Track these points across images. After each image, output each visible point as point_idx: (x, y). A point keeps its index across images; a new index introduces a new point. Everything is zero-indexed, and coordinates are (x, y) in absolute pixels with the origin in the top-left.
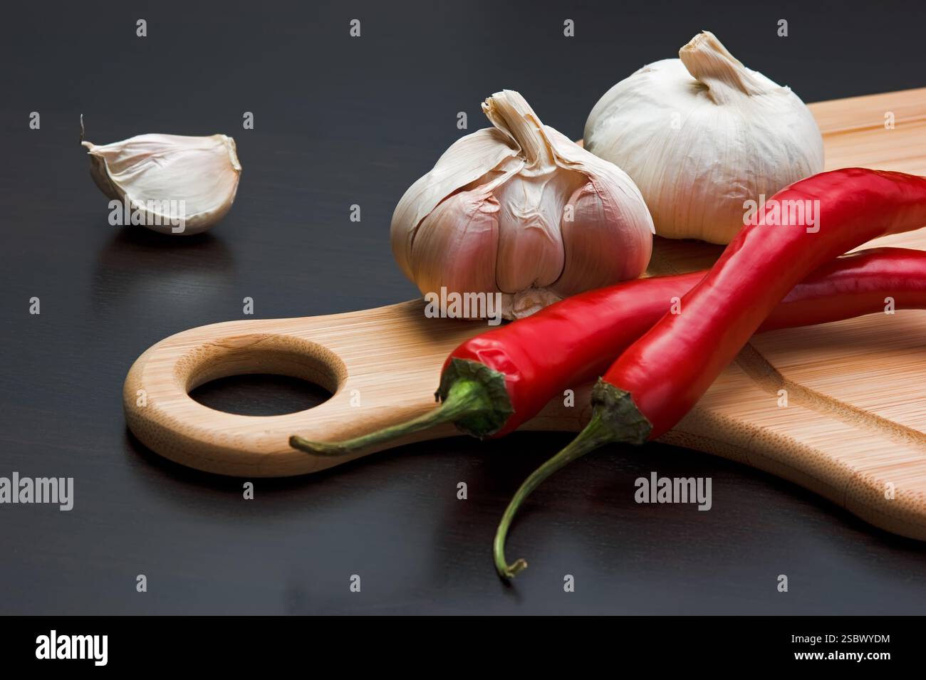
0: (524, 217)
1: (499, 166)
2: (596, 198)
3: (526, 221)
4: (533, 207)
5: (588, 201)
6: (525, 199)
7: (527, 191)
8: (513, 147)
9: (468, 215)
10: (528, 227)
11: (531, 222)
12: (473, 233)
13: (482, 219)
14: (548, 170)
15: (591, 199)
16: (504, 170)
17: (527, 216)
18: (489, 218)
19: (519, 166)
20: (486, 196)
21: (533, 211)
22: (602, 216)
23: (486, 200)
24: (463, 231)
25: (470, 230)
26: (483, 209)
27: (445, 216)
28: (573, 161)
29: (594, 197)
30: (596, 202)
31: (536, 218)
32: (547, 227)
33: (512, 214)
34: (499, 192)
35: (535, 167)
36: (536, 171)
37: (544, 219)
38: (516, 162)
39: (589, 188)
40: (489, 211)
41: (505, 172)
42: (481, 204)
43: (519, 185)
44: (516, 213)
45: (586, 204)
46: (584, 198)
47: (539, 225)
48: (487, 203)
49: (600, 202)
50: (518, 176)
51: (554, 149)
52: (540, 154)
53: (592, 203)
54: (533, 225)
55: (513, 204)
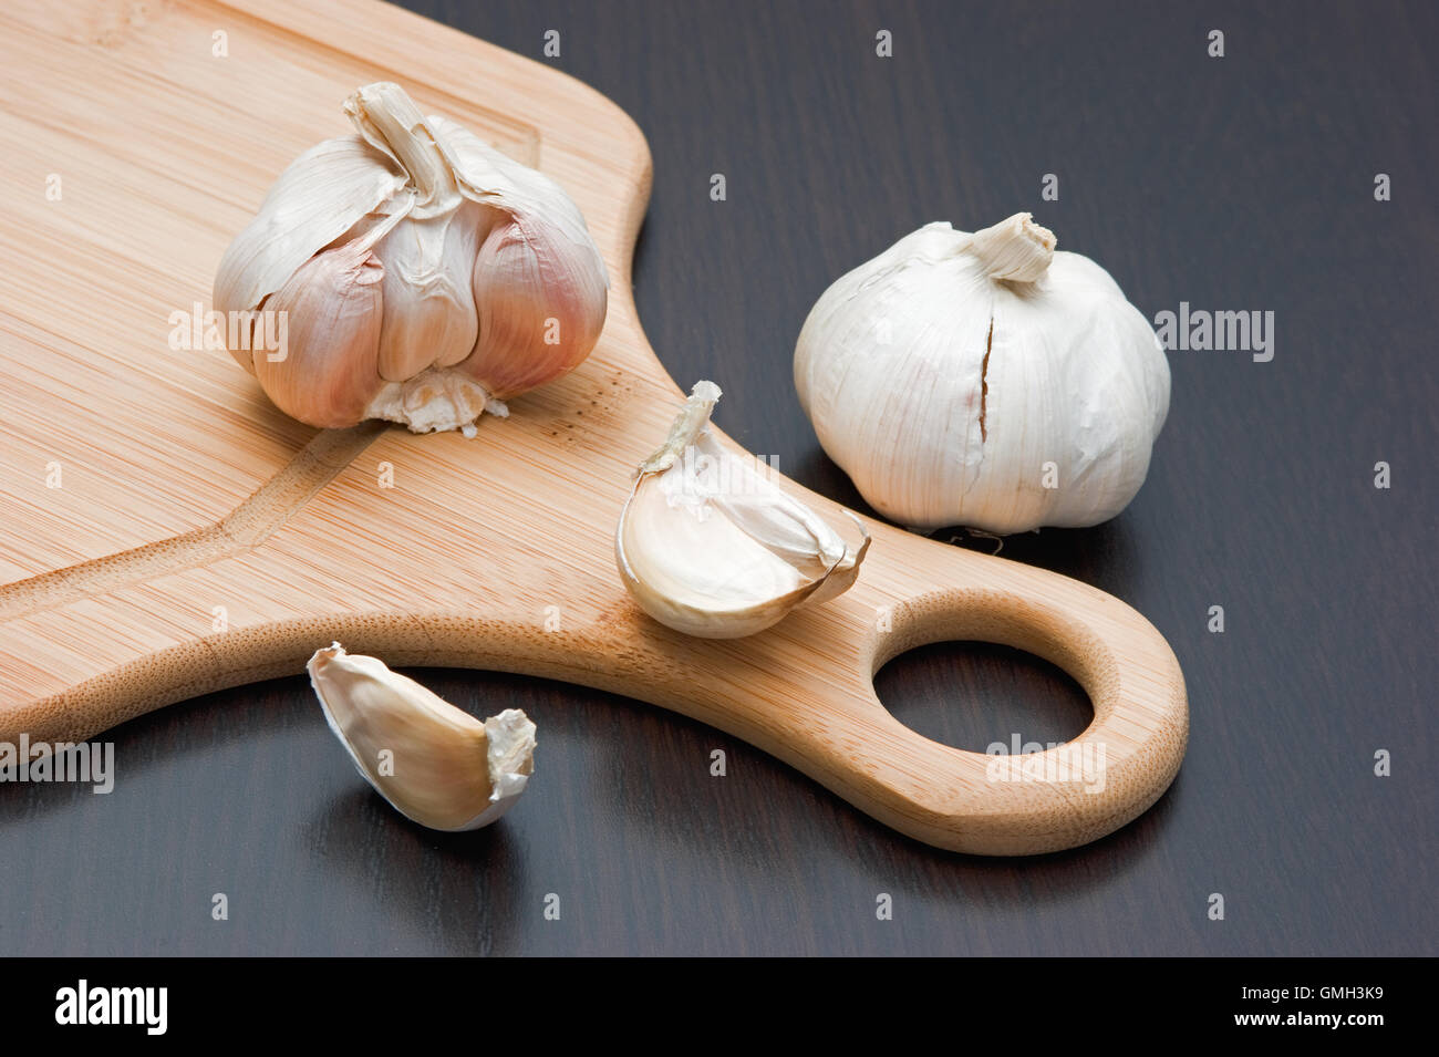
0: (421, 283)
1: (378, 208)
2: (526, 248)
3: (425, 290)
4: (432, 265)
5: (514, 253)
6: (419, 254)
7: (422, 241)
8: (394, 170)
9: (340, 293)
10: (426, 297)
11: (431, 289)
12: (348, 318)
13: (360, 295)
14: (452, 203)
15: (520, 250)
16: (386, 212)
17: (425, 282)
18: (369, 292)
19: (410, 204)
20: (364, 258)
21: (433, 273)
22: (537, 276)
23: (365, 264)
24: (334, 317)
25: (343, 314)
26: (360, 280)
27: (305, 296)
28: (487, 190)
29: (522, 246)
30: (527, 255)
31: (438, 284)
32: (453, 292)
33: (402, 279)
34: (378, 248)
35: (430, 204)
36: (433, 208)
37: (448, 280)
38: (404, 198)
39: (514, 232)
40: (370, 281)
41: (387, 216)
42: (357, 272)
43: (410, 231)
44: (409, 278)
45: (512, 258)
46: (507, 248)
47: (442, 292)
48: (366, 269)
49: (533, 256)
50: (408, 219)
51: (457, 171)
52: (437, 183)
53: (520, 256)
54: (433, 293)
55: (402, 263)
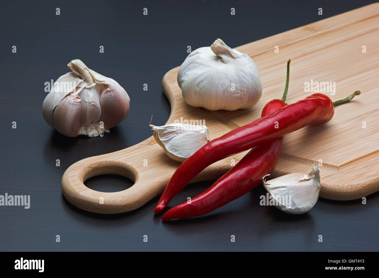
0: (89, 101)
1: (78, 86)
2: (112, 92)
4: (91, 97)
5: (109, 94)
6: (88, 95)
7: (88, 92)
8: (81, 78)
9: (72, 104)
10: (91, 104)
11: (91, 103)
12: (74, 109)
13: (77, 104)
14: (94, 85)
15: (110, 93)
16: (80, 86)
17: (90, 101)
18: (79, 104)
19: (85, 85)
20: (77, 96)
21: (91, 99)
22: (115, 98)
23: (77, 98)
24: (71, 109)
25: (73, 109)
26: (76, 101)
28: (101, 81)
30: (112, 94)
31: (93, 101)
32: (96, 104)
33: (85, 101)
34: (79, 94)
35: (89, 84)
36: (90, 85)
37: (95, 101)
38: (83, 83)
39: (109, 89)
40: (78, 101)
41: (80, 87)
42: (75, 99)
43: (86, 91)
44: (86, 101)
45: (108, 95)
46: (107, 93)
47: (94, 104)
48: (77, 99)
50: (85, 88)
51: (95, 78)
52: (90, 80)
53: (110, 94)
54: (92, 104)
55: (85, 98)
